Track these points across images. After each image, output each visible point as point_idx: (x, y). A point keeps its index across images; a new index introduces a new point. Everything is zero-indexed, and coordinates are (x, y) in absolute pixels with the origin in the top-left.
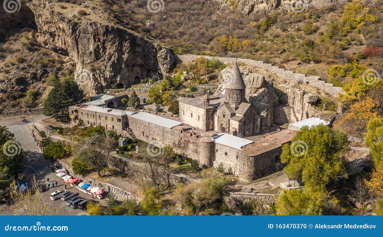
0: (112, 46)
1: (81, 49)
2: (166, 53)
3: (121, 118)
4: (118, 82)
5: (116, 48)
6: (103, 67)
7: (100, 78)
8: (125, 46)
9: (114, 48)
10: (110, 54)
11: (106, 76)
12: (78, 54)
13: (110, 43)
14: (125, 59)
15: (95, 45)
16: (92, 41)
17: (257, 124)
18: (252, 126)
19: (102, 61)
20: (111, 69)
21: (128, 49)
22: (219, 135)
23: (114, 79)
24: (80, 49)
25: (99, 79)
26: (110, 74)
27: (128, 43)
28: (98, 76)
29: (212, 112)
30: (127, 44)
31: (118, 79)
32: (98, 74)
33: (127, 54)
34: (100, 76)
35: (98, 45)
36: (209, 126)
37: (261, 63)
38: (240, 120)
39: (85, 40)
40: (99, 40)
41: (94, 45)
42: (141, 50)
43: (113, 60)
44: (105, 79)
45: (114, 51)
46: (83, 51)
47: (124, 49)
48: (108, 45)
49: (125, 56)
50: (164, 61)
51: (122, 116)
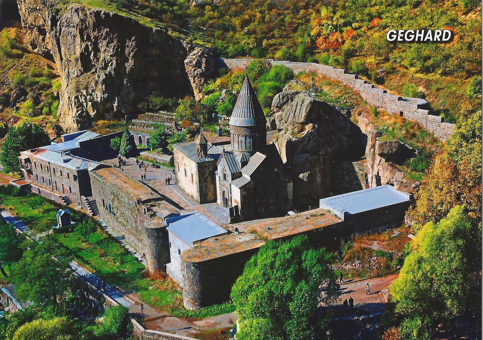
0: (107, 46)
1: (65, 53)
2: (200, 56)
3: (77, 174)
4: (115, 109)
5: (113, 51)
6: (92, 84)
7: (87, 103)
8: (128, 47)
9: (111, 50)
10: (105, 62)
11: (95, 99)
12: (62, 62)
13: (105, 43)
14: (128, 70)
15: (83, 46)
16: (78, 39)
19: (93, 73)
20: (104, 86)
21: (133, 51)
23: (109, 104)
24: (63, 54)
25: (85, 104)
26: (103, 96)
27: (133, 41)
28: (83, 100)
29: (211, 169)
30: (131, 44)
31: (115, 105)
32: (84, 96)
33: (132, 59)
34: (86, 99)
35: (87, 46)
36: (207, 194)
37: (341, 72)
38: (244, 186)
39: (69, 37)
40: (89, 38)
41: (81, 46)
43: (109, 72)
44: (95, 105)
45: (111, 56)
46: (68, 56)
47: (127, 51)
48: (102, 46)
49: (130, 64)
50: (194, 71)
51: (79, 171)
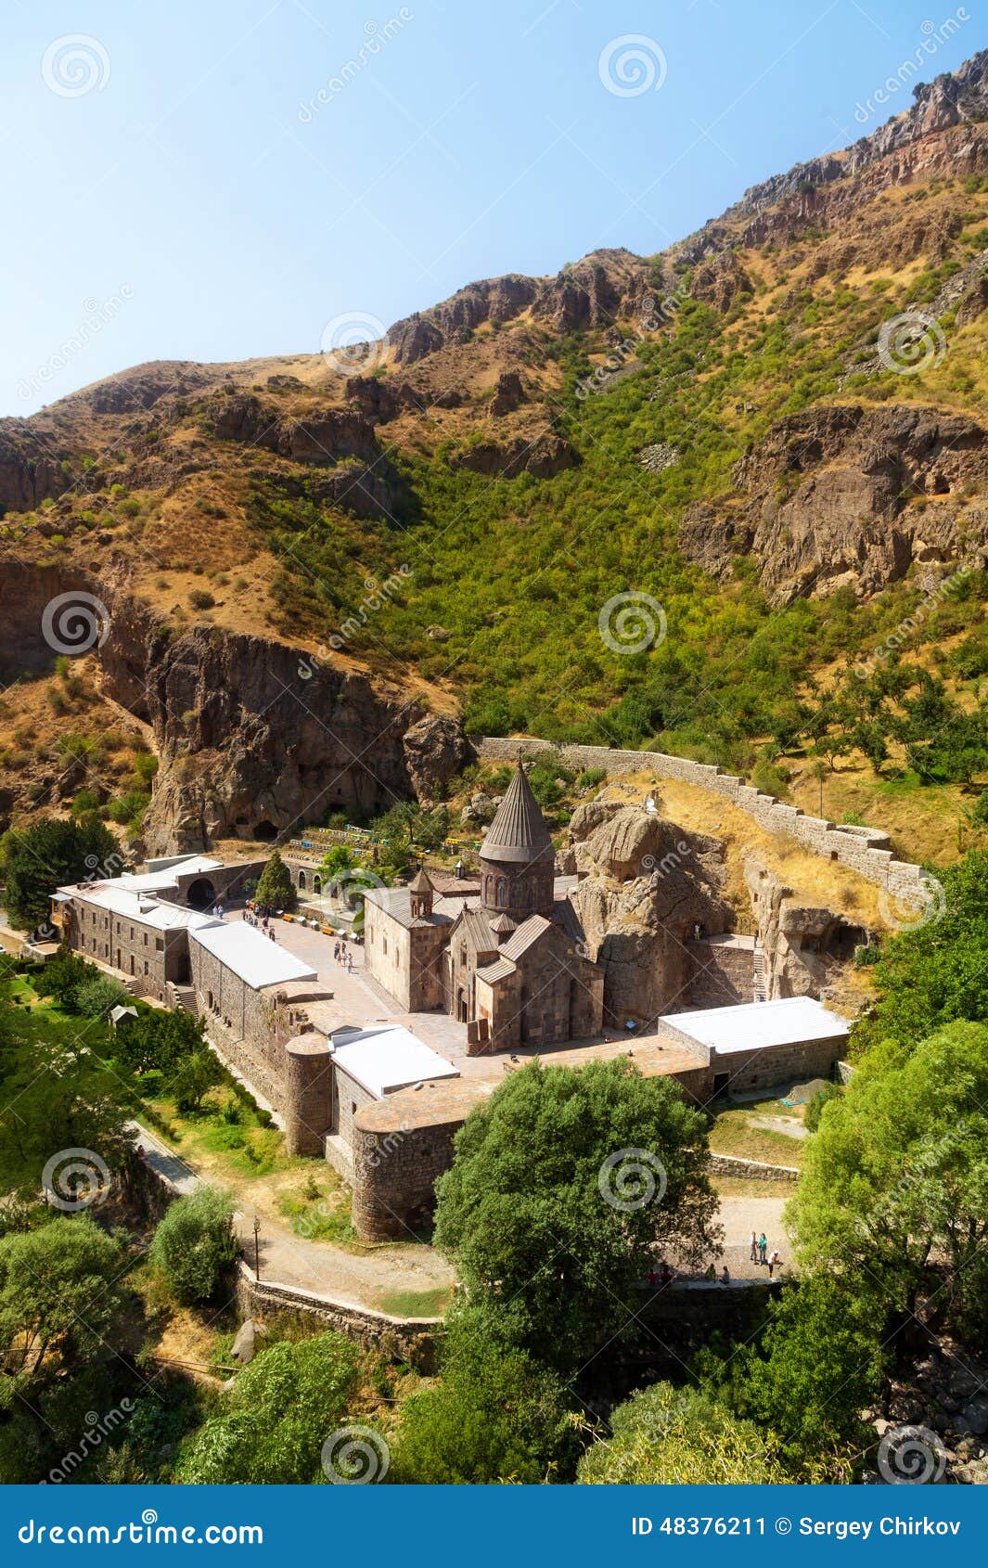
2: (433, 729)
3: (163, 938)
4: (259, 818)
6: (219, 768)
7: (204, 802)
10: (248, 729)
11: (221, 796)
14: (291, 746)
15: (209, 697)
16: (201, 685)
17: (590, 1005)
18: (565, 1007)
19: (222, 747)
20: (240, 773)
22: (365, 1030)
23: (249, 807)
24: (169, 710)
25: (199, 804)
26: (236, 792)
28: (198, 797)
29: (437, 943)
31: (260, 808)
32: (200, 788)
34: (202, 795)
35: (217, 699)
36: (424, 993)
37: (711, 772)
38: (500, 981)
39: (184, 681)
40: (222, 683)
41: (207, 697)
42: (352, 717)
43: (253, 749)
44: (219, 808)
45: (262, 719)
46: (178, 714)
50: (422, 756)
51: (168, 932)
